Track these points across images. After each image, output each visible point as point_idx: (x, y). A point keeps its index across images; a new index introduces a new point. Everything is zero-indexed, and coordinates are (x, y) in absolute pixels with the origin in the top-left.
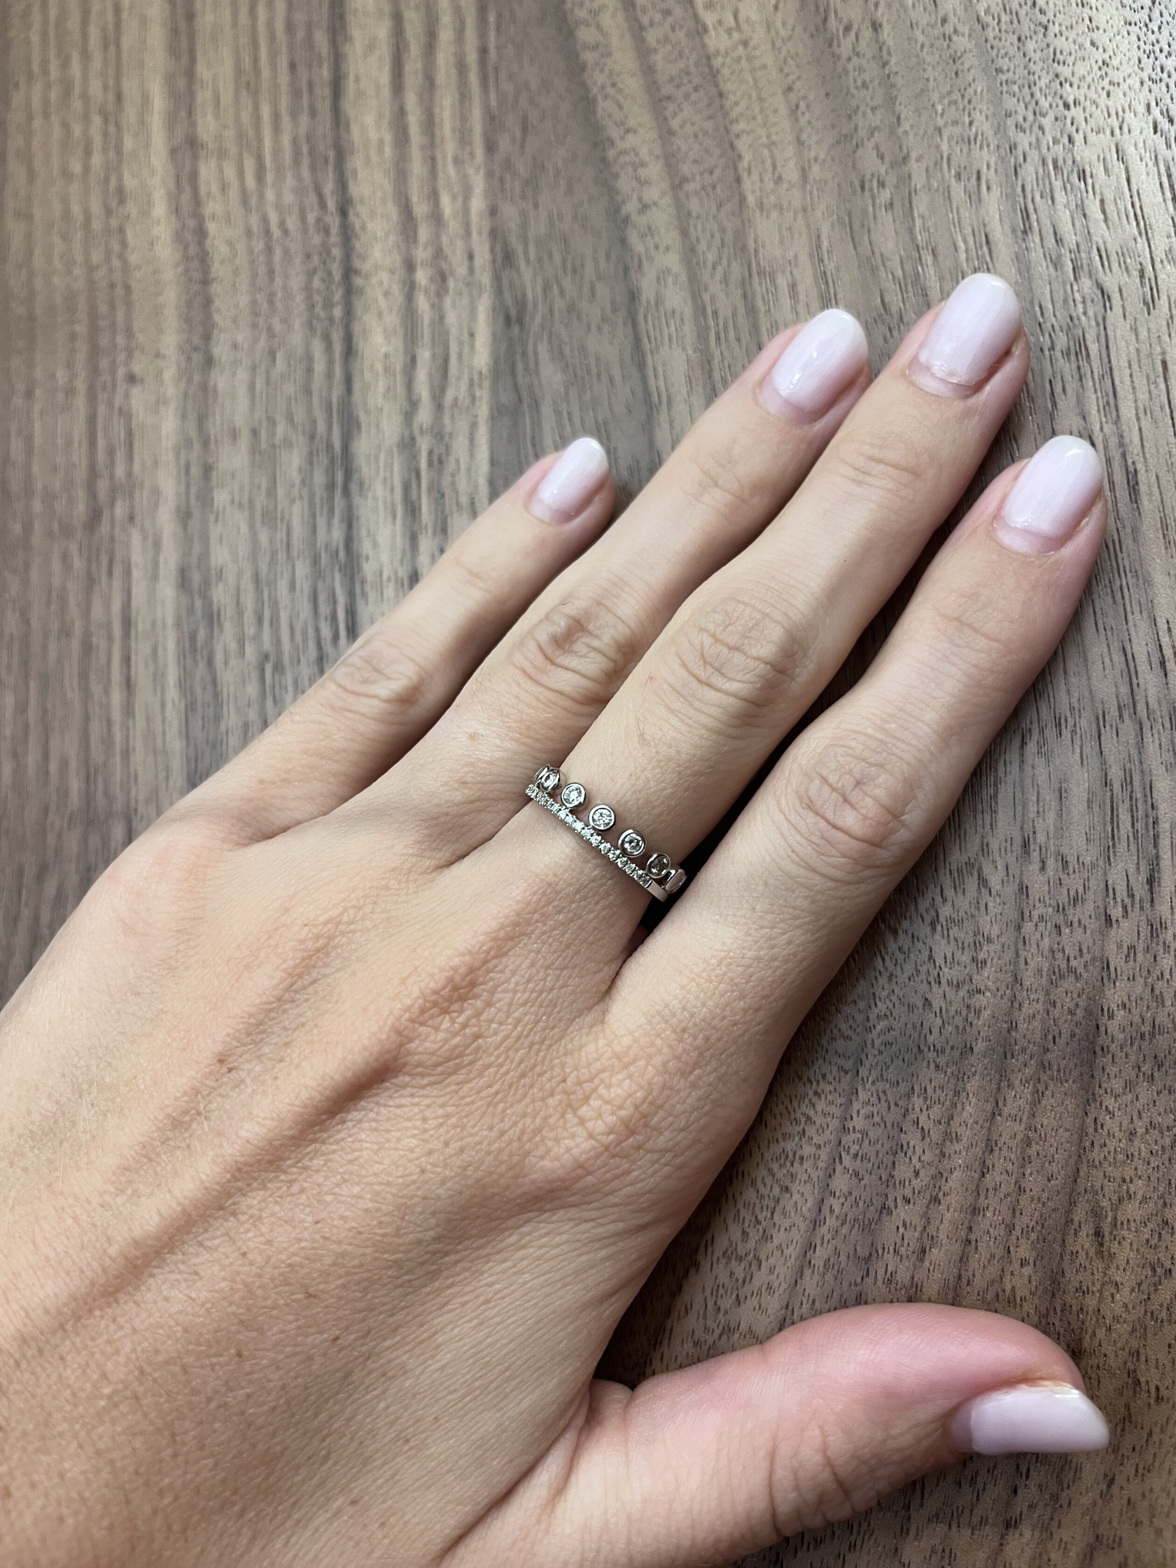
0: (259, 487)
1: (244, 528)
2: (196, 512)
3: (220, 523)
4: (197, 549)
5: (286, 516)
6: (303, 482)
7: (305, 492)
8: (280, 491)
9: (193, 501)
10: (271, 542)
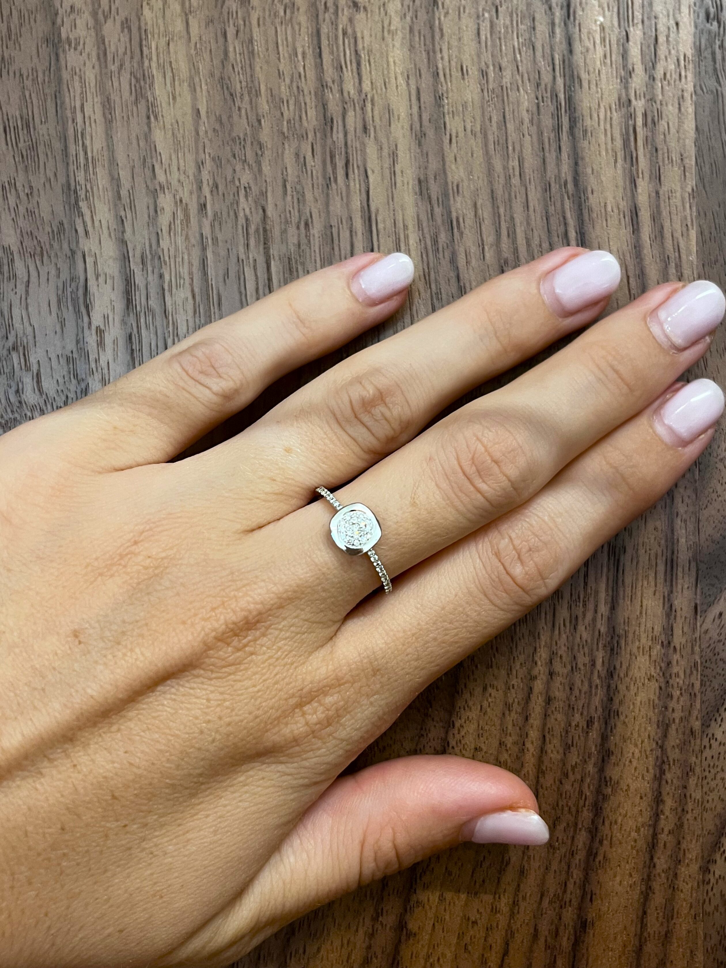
0: (490, 119)
1: (479, 153)
2: (431, 133)
3: (454, 145)
4: (434, 165)
5: (518, 147)
6: (532, 121)
7: (534, 129)
8: (510, 126)
9: (426, 122)
10: (505, 168)
